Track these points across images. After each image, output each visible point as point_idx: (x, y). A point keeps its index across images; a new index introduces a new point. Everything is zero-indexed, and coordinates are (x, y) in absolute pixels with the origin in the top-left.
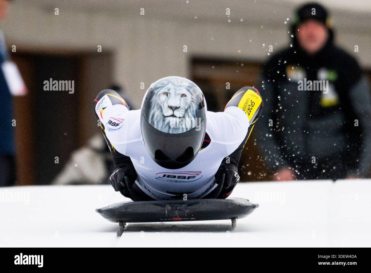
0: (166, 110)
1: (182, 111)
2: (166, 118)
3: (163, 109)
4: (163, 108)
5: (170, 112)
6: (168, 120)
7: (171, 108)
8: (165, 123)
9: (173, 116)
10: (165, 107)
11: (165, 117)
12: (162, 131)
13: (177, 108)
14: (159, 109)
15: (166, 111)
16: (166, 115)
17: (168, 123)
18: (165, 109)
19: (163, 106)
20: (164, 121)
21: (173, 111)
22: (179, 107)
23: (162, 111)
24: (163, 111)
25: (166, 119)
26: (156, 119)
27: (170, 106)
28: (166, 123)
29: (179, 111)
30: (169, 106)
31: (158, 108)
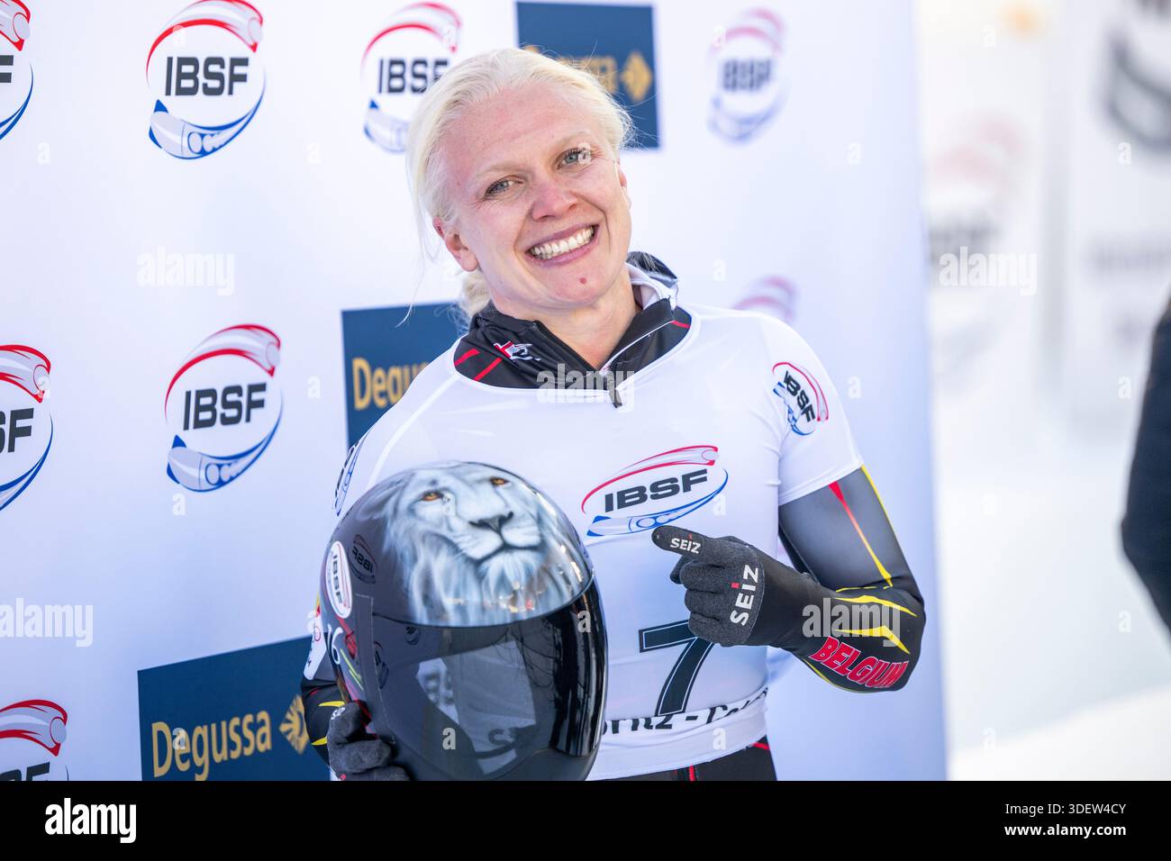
0: (468, 538)
1: (529, 526)
2: (485, 565)
3: (455, 541)
4: (455, 537)
5: (490, 541)
6: (494, 567)
7: (482, 524)
8: (487, 584)
9: (506, 547)
10: (457, 534)
11: (477, 563)
12: (487, 623)
13: (504, 520)
14: (439, 548)
15: (469, 541)
16: (477, 553)
17: (502, 580)
18: (462, 536)
19: (450, 529)
20: (481, 578)
21: (499, 532)
22: (511, 515)
23: (454, 548)
24: (461, 546)
25: (487, 569)
26: (447, 590)
27: (476, 520)
28: (492, 585)
29: (519, 527)
30: (472, 524)
31: (431, 547)
